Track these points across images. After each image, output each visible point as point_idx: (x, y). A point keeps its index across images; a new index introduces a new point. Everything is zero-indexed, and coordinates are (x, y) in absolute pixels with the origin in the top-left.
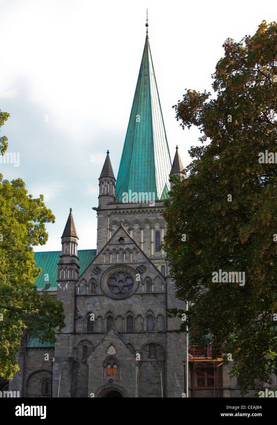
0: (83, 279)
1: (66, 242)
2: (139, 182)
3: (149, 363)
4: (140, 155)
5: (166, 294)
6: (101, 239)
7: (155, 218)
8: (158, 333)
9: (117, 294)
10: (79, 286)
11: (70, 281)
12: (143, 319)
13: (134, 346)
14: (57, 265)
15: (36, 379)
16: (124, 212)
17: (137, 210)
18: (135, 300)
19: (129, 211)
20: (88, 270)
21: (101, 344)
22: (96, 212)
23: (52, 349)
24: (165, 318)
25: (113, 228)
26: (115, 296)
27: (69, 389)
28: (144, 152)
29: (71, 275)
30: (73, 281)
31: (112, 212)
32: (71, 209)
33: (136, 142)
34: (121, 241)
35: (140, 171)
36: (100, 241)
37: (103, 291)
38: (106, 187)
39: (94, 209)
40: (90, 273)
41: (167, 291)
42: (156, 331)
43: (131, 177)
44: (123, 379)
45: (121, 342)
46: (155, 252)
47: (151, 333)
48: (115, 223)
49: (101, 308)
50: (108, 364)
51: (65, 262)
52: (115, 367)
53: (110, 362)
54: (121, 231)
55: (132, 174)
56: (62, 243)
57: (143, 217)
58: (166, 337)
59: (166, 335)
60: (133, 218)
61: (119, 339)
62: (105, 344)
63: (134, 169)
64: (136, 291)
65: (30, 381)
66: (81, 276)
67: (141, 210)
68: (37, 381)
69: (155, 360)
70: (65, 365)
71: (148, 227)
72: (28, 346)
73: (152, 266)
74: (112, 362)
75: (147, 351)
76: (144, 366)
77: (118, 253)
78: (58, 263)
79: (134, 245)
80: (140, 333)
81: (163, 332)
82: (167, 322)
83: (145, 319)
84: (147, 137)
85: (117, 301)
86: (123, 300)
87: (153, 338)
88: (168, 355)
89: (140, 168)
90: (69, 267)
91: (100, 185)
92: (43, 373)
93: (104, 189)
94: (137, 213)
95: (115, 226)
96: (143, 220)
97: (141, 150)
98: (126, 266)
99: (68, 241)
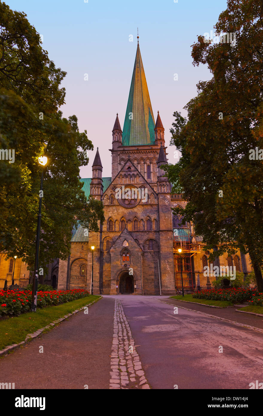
0: (106, 194)
1: (95, 169)
2: (136, 134)
3: (149, 253)
4: (136, 116)
5: (158, 205)
6: (114, 170)
7: (147, 157)
8: (154, 232)
9: (127, 205)
10: (104, 199)
11: (98, 195)
12: (144, 222)
13: (139, 241)
14: (90, 185)
15: (76, 265)
16: (128, 152)
17: (136, 152)
18: (139, 209)
19: (131, 152)
20: (109, 188)
21: (119, 239)
22: (111, 152)
23: (86, 243)
24: (158, 222)
25: (121, 163)
26: (126, 206)
27: (98, 271)
28: (138, 115)
29: (98, 192)
30: (99, 195)
31: (121, 153)
32: (98, 148)
33: (134, 109)
34: (129, 169)
35: (136, 126)
36: (114, 171)
37: (119, 203)
38: (117, 137)
39: (110, 150)
40: (110, 190)
41: (158, 203)
42: (153, 231)
43: (132, 130)
44: (133, 264)
45: (131, 237)
46: (148, 179)
47: (149, 232)
48: (122, 159)
49: (118, 214)
50: (124, 253)
51: (94, 183)
52: (128, 255)
53: (124, 252)
54: (129, 163)
55: (132, 129)
56: (93, 170)
57: (139, 156)
58: (159, 235)
59: (159, 234)
60: (133, 157)
61: (130, 236)
62: (121, 239)
63: (133, 126)
64: (139, 203)
65: (73, 266)
66: (105, 192)
67: (138, 152)
68: (77, 266)
69: (153, 251)
70: (96, 254)
71: (143, 163)
72: (71, 241)
73: (149, 186)
74: (126, 252)
75: (147, 244)
76: (146, 255)
77: (128, 177)
78: (90, 183)
79: (137, 172)
80: (143, 232)
81: (157, 232)
82: (159, 224)
83: (146, 222)
84: (140, 105)
85: (127, 209)
86: (131, 209)
87: (152, 236)
88: (161, 247)
89: (136, 125)
90: (97, 186)
91: (113, 135)
92: (81, 260)
93: (116, 137)
94: (136, 153)
95: (123, 161)
96: (140, 158)
97: (137, 114)
98: (133, 185)
99: (96, 169)
